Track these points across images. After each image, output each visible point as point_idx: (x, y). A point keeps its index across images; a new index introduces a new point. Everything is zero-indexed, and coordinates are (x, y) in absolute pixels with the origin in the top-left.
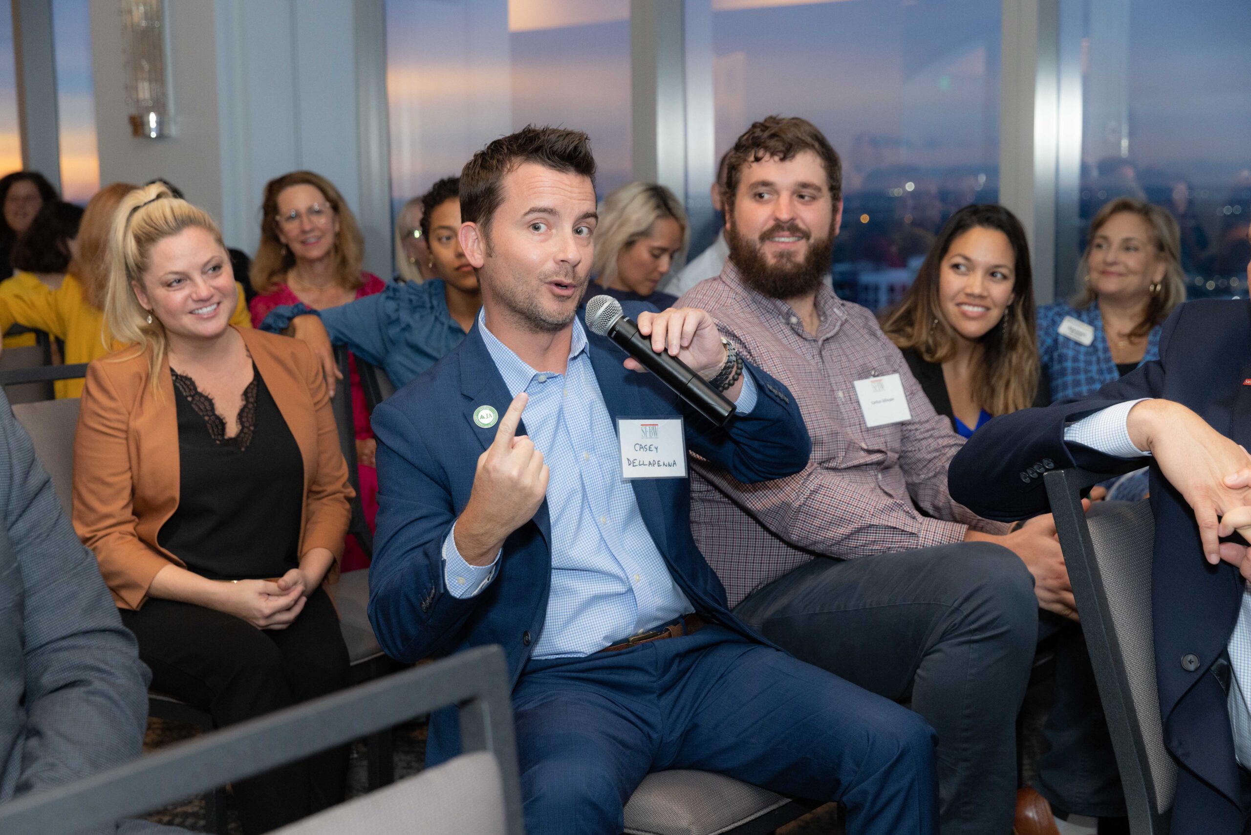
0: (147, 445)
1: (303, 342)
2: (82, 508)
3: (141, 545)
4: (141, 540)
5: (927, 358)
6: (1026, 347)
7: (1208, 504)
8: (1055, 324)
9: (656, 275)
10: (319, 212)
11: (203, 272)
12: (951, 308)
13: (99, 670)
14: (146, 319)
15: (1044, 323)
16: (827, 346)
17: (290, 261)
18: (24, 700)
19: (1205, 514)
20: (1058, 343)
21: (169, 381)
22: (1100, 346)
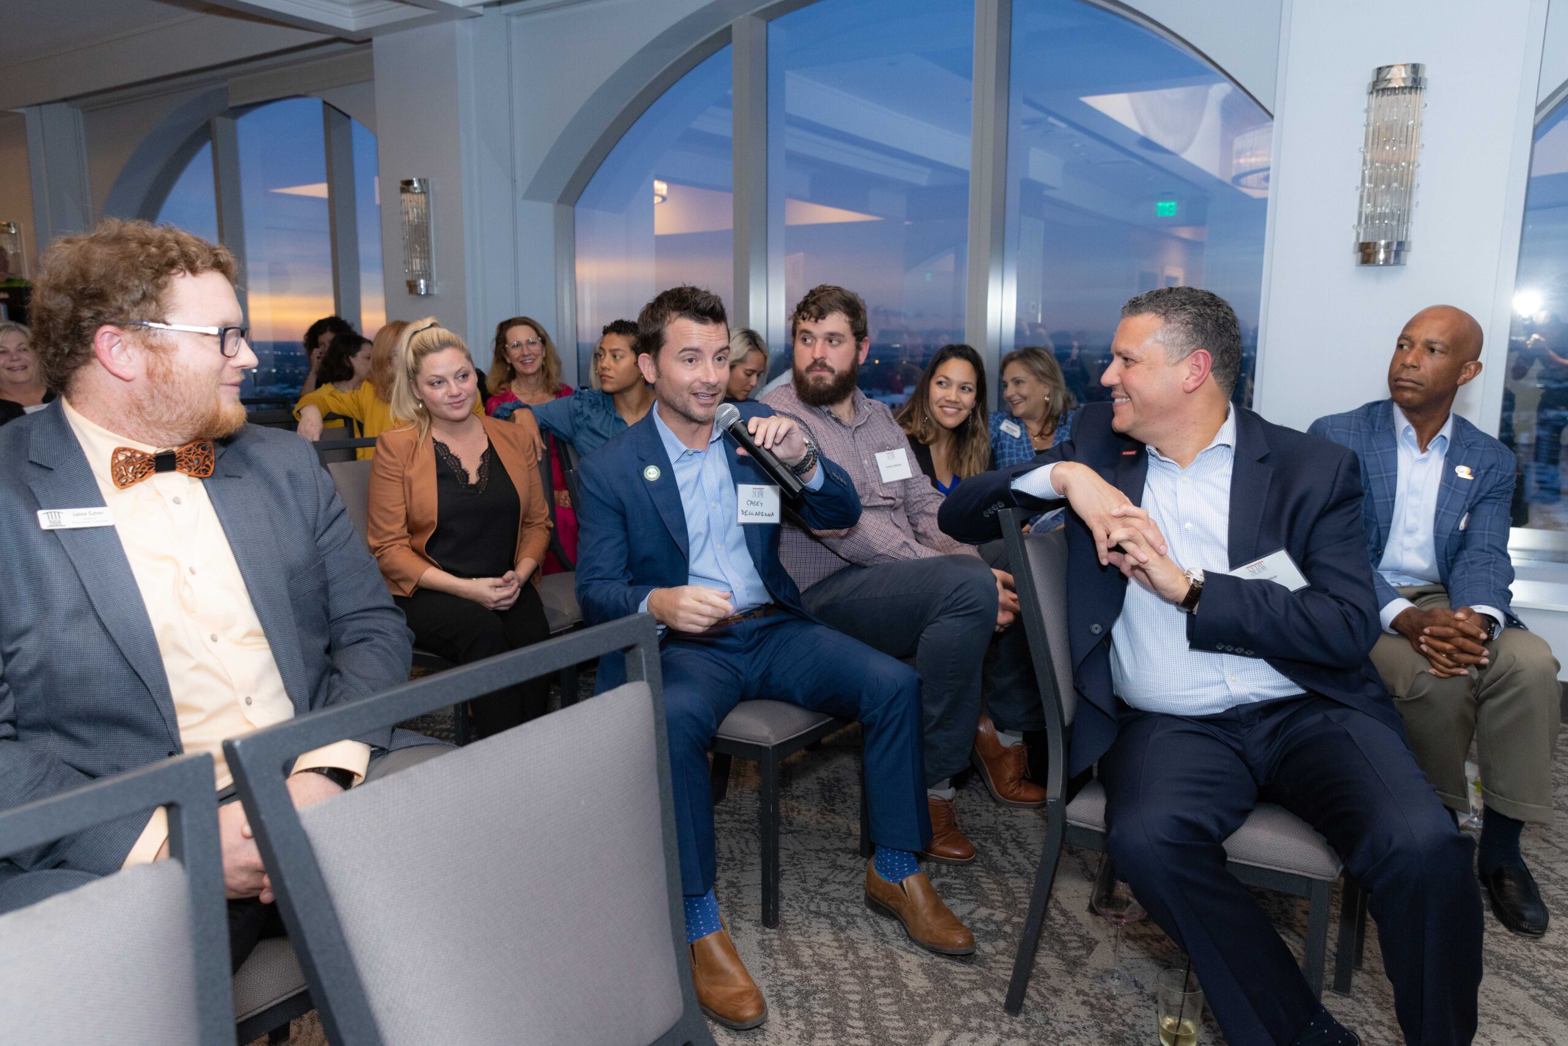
0: (416, 487)
1: (520, 425)
2: (373, 527)
3: (413, 554)
4: (414, 550)
5: (921, 442)
6: (982, 435)
7: (1101, 527)
8: (999, 424)
9: (748, 388)
10: (533, 343)
11: (456, 378)
12: (936, 409)
13: (380, 632)
14: (418, 405)
15: (992, 423)
16: (858, 431)
17: (512, 374)
18: (328, 650)
19: (1099, 533)
20: (1000, 437)
21: (432, 445)
22: (1024, 439)
